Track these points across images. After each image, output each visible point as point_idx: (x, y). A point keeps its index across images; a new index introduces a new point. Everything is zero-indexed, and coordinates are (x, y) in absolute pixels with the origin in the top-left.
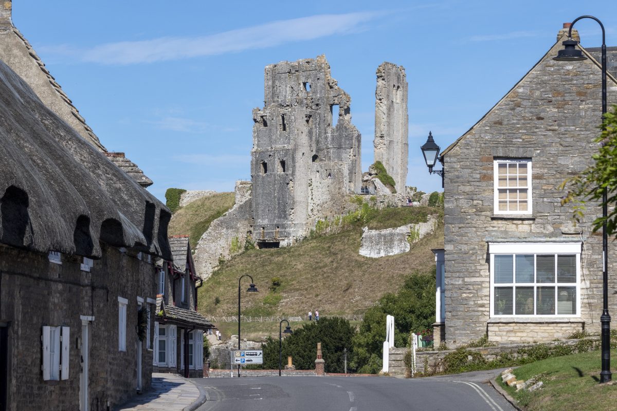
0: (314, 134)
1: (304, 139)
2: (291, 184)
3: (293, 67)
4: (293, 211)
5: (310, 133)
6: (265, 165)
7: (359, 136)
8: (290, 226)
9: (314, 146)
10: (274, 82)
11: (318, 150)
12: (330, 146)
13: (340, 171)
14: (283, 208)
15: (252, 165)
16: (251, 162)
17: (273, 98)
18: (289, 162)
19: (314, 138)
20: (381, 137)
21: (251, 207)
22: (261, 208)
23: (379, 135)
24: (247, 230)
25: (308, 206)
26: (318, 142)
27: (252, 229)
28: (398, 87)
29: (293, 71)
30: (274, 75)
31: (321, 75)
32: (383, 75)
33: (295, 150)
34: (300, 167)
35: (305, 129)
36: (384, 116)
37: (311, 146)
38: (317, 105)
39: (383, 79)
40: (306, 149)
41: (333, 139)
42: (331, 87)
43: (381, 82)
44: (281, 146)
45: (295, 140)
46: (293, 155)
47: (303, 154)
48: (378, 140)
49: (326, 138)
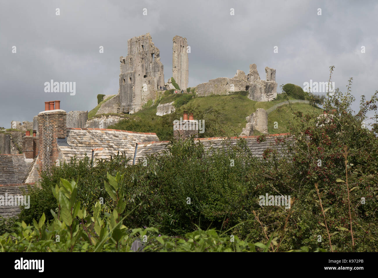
0: (144, 66)
1: (140, 68)
2: (133, 87)
3: (137, 39)
4: (134, 99)
5: (142, 66)
6: (124, 80)
7: (162, 66)
8: (133, 105)
9: (145, 71)
10: (131, 46)
11: (147, 73)
12: (151, 71)
13: (153, 81)
14: (131, 97)
15: (120, 80)
16: (120, 79)
17: (131, 53)
18: (132, 78)
19: (144, 68)
20: (175, 67)
21: (119, 98)
22: (123, 98)
23: (174, 66)
24: (117, 108)
25: (142, 96)
26: (146, 70)
27: (120, 107)
28: (183, 47)
29: (138, 41)
30: (131, 43)
31: (148, 41)
32: (175, 41)
33: (135, 73)
34: (137, 80)
35: (140, 64)
36: (176, 59)
37: (143, 71)
38: (146, 54)
39: (176, 43)
40: (140, 73)
41: (152, 68)
42: (152, 46)
43: (175, 44)
44: (130, 72)
45: (135, 68)
46: (134, 76)
47: (139, 75)
48: (174, 69)
49: (150, 68)
